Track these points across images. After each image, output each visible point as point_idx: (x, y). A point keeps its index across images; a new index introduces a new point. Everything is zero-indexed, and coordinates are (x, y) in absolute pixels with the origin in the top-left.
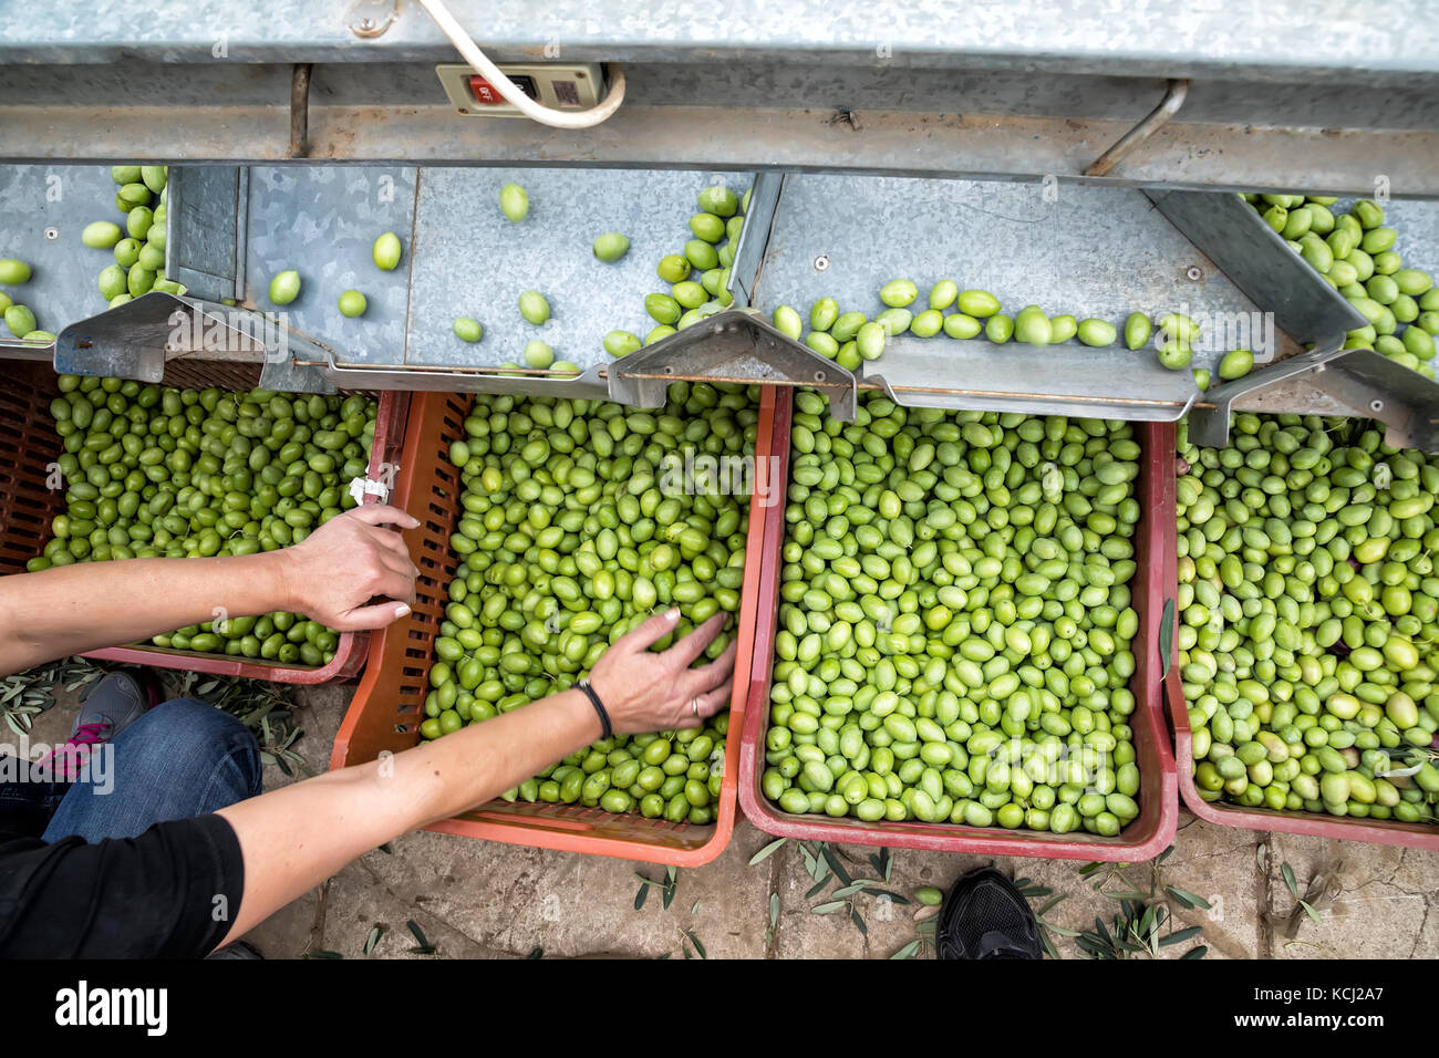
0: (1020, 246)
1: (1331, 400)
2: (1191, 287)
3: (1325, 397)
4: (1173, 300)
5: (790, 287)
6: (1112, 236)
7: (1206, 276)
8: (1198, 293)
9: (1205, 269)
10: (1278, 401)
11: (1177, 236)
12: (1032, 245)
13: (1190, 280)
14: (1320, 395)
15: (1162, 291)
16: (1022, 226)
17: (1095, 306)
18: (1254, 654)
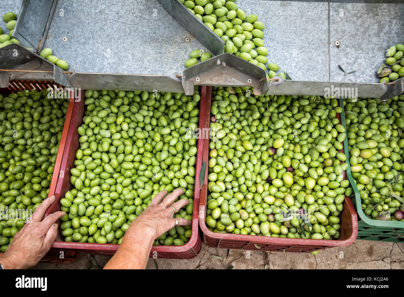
0: (130, 32)
1: (235, 80)
2: (186, 44)
3: (233, 79)
4: (181, 49)
5: (54, 47)
6: (160, 28)
7: (191, 40)
8: (189, 46)
9: (191, 38)
10: (217, 80)
11: (182, 28)
12: (134, 32)
13: (187, 42)
14: (231, 78)
15: (177, 46)
16: (131, 26)
17: (155, 51)
18: (238, 182)
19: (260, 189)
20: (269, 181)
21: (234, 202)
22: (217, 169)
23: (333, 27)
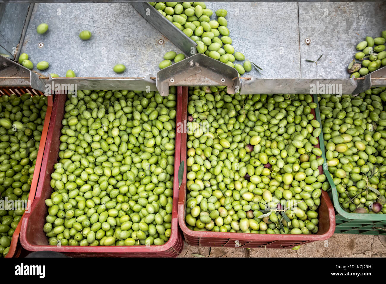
0: (105, 36)
1: (208, 79)
2: (160, 46)
3: (207, 79)
4: (155, 51)
5: (30, 53)
6: (134, 32)
7: (165, 42)
8: (163, 48)
9: (164, 40)
10: (191, 81)
11: (155, 30)
12: (109, 36)
13: (161, 44)
14: (205, 78)
15: (151, 48)
16: (106, 30)
17: (130, 54)
18: (217, 180)
19: (239, 186)
20: (247, 178)
21: (213, 200)
22: (195, 168)
23: (303, 25)
